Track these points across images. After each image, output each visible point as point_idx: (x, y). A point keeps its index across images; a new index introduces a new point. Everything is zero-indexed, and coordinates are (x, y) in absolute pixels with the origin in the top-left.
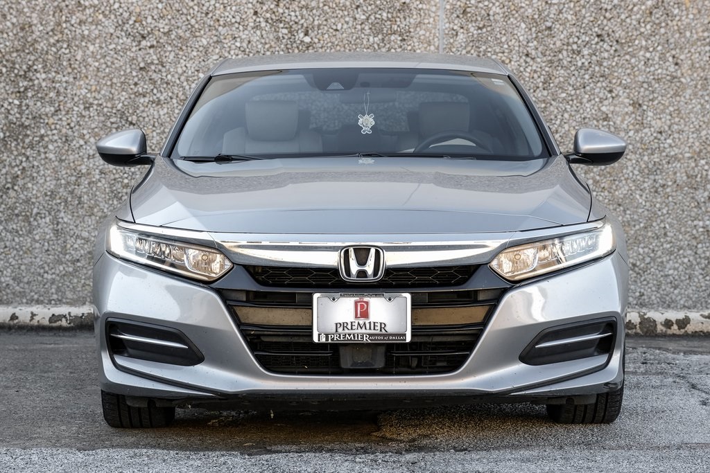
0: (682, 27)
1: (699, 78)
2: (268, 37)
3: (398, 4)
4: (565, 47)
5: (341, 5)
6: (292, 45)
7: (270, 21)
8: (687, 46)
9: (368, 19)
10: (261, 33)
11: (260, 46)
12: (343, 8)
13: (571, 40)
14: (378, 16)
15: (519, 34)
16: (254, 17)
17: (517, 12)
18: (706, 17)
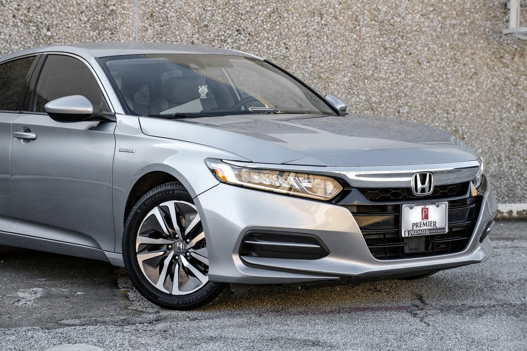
0: (290, 25)
1: (300, 57)
2: (23, 32)
3: (108, 10)
4: (217, 38)
5: (71, 11)
6: (39, 37)
7: (24, 22)
8: (293, 37)
9: (89, 20)
10: (18, 29)
11: (17, 38)
12: (72, 13)
13: (220, 34)
14: (95, 18)
15: (187, 30)
16: (13, 19)
17: (185, 15)
18: (304, 18)
